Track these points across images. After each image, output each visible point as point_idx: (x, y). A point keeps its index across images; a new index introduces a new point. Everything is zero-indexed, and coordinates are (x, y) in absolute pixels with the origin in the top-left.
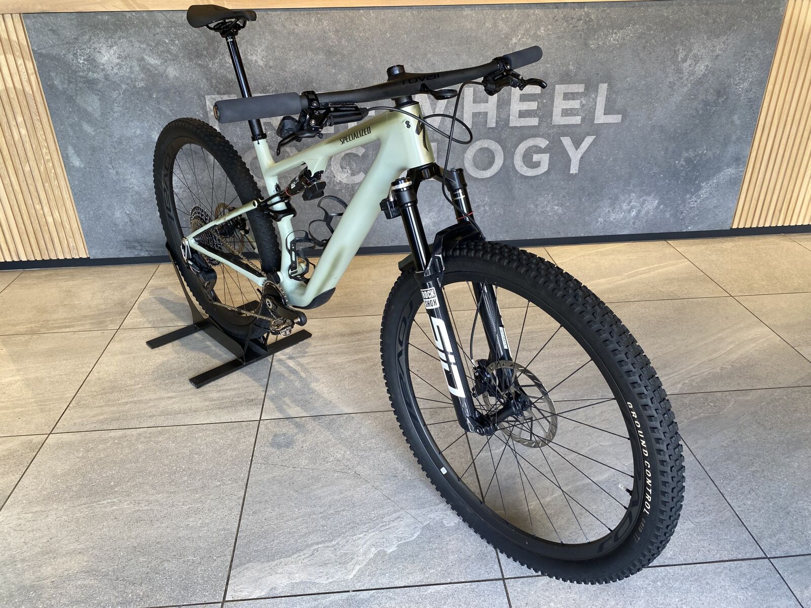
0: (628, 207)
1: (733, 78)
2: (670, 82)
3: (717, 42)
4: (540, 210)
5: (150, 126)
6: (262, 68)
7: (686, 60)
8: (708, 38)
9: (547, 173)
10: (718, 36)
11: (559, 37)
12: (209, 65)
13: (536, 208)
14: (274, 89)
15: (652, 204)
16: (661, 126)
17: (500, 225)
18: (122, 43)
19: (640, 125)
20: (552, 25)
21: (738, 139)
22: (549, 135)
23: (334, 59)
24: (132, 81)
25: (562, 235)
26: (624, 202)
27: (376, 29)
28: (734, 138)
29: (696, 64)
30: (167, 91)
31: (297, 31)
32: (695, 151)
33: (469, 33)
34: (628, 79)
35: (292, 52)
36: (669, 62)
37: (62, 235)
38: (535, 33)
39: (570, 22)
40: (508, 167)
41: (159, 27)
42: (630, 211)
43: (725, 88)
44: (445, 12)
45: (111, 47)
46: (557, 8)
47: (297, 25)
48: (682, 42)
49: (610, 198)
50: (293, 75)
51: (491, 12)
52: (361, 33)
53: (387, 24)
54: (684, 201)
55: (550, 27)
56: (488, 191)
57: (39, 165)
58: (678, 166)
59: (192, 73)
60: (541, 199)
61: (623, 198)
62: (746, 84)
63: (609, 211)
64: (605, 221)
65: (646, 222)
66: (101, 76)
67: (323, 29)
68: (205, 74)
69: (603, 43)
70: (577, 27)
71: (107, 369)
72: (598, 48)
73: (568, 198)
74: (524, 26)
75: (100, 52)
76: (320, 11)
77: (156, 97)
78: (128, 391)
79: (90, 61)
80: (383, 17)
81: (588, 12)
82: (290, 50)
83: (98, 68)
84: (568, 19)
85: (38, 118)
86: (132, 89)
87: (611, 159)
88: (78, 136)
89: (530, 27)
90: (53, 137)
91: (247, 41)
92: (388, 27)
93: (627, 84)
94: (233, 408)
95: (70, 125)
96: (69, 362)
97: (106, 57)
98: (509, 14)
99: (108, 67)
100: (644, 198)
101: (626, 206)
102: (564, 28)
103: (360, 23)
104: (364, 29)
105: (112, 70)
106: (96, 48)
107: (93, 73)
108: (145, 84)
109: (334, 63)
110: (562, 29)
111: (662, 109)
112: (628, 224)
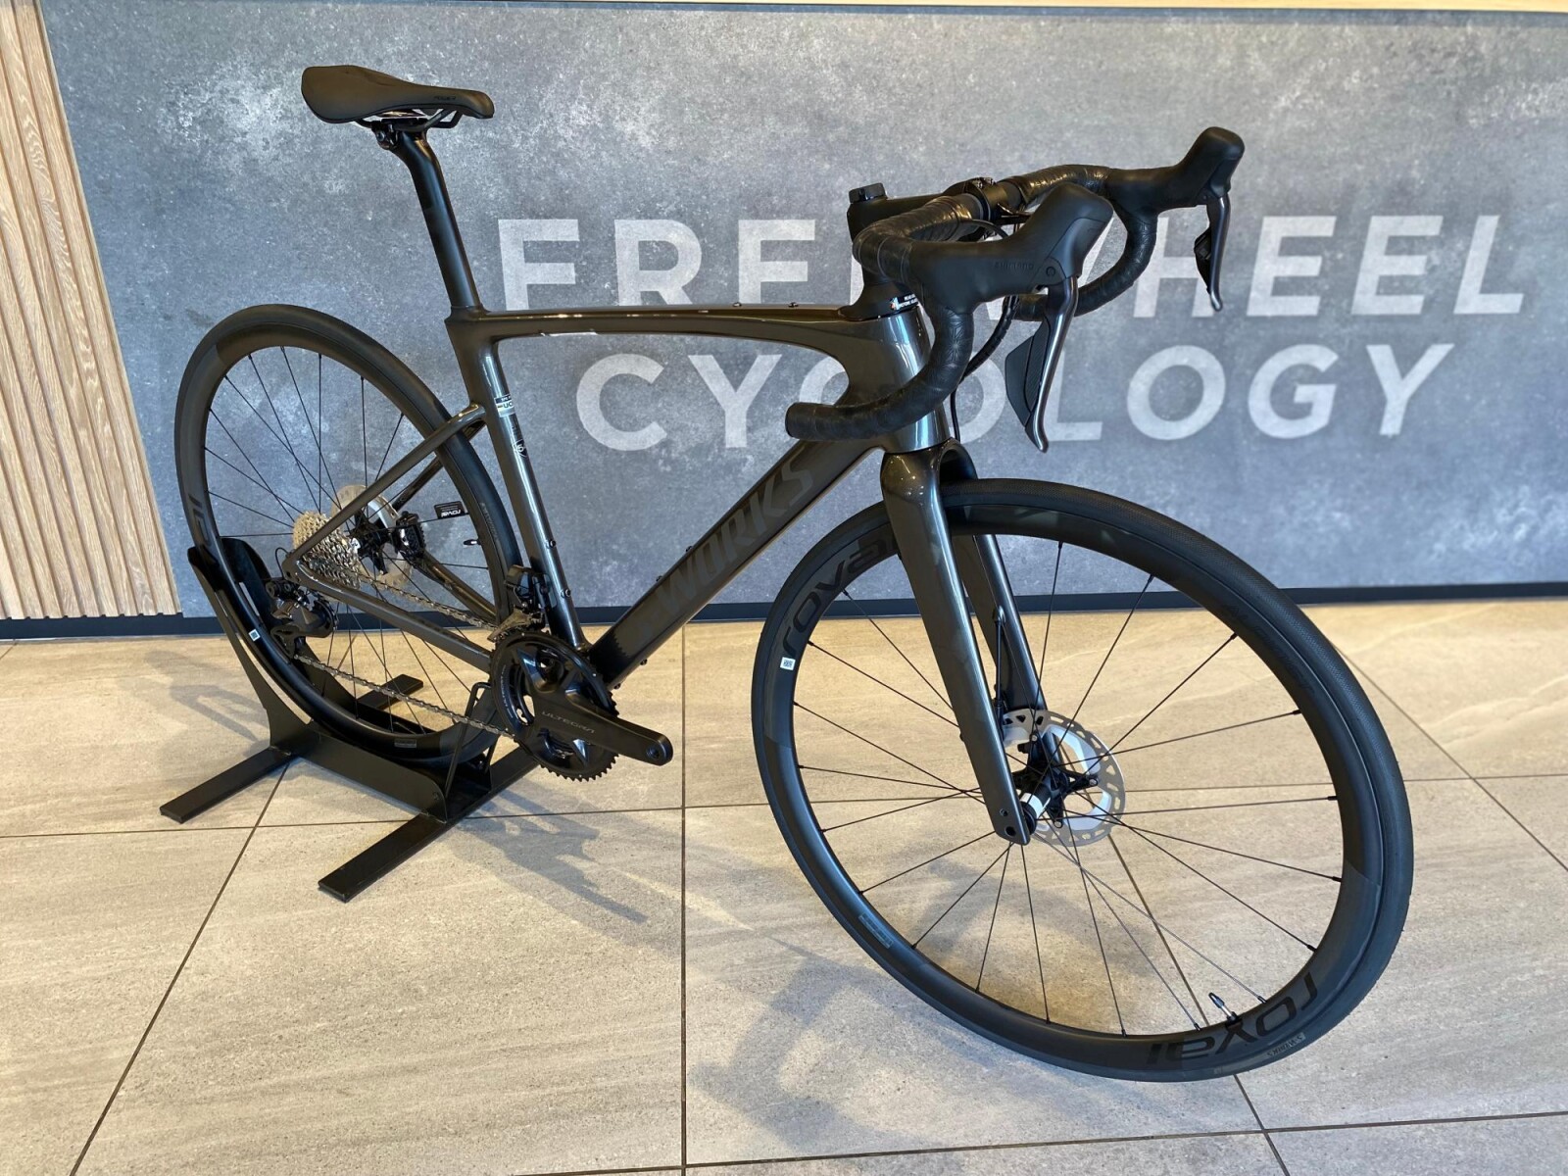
0: (1509, 518)
4: (1297, 520)
6: (648, 155)
9: (1325, 432)
11: (1394, 98)
12: (512, 142)
13: (1291, 514)
14: (672, 208)
18: (293, 79)
20: (1381, 65)
23: (831, 137)
24: (314, 178)
25: (1342, 581)
26: (1501, 505)
27: (942, 63)
30: (402, 206)
31: (742, 62)
33: (1172, 82)
34: (1551, 207)
35: (726, 116)
37: (116, 557)
38: (1338, 84)
39: (1427, 59)
40: (1234, 413)
41: (392, 41)
42: (1511, 528)
44: (1118, 26)
45: (266, 88)
46: (1399, 22)
47: (744, 47)
49: (1469, 497)
50: (723, 173)
51: (1233, 30)
52: (903, 70)
53: (971, 51)
55: (1375, 70)
56: (1178, 472)
57: (66, 382)
59: (469, 161)
60: (1304, 494)
61: (1498, 496)
63: (1462, 528)
64: (1450, 550)
65: (1547, 554)
66: (235, 162)
67: (809, 59)
68: (503, 165)
69: (1500, 115)
70: (1442, 72)
71: (226, 963)
72: (1486, 126)
73: (1368, 493)
74: (1312, 68)
75: (238, 102)
76: (805, 14)
77: (374, 219)
78: (287, 1042)
79: (209, 124)
80: (962, 32)
81: (1475, 37)
82: (722, 111)
83: (228, 142)
84: (1423, 52)
85: (69, 265)
86: (314, 198)
87: (1483, 402)
88: (169, 313)
89: (1326, 69)
90: (106, 315)
91: (614, 84)
92: (972, 59)
93: (1547, 219)
94: (598, 1117)
95: (150, 284)
96: (121, 935)
97: (251, 114)
98: (1277, 34)
99: (256, 140)
100: (1550, 497)
101: (1504, 515)
102: (1409, 73)
103: (904, 45)
104: (914, 62)
105: (265, 148)
106: (228, 91)
107: (216, 154)
108: (347, 186)
109: (829, 147)
110: (1405, 77)
112: (1504, 559)
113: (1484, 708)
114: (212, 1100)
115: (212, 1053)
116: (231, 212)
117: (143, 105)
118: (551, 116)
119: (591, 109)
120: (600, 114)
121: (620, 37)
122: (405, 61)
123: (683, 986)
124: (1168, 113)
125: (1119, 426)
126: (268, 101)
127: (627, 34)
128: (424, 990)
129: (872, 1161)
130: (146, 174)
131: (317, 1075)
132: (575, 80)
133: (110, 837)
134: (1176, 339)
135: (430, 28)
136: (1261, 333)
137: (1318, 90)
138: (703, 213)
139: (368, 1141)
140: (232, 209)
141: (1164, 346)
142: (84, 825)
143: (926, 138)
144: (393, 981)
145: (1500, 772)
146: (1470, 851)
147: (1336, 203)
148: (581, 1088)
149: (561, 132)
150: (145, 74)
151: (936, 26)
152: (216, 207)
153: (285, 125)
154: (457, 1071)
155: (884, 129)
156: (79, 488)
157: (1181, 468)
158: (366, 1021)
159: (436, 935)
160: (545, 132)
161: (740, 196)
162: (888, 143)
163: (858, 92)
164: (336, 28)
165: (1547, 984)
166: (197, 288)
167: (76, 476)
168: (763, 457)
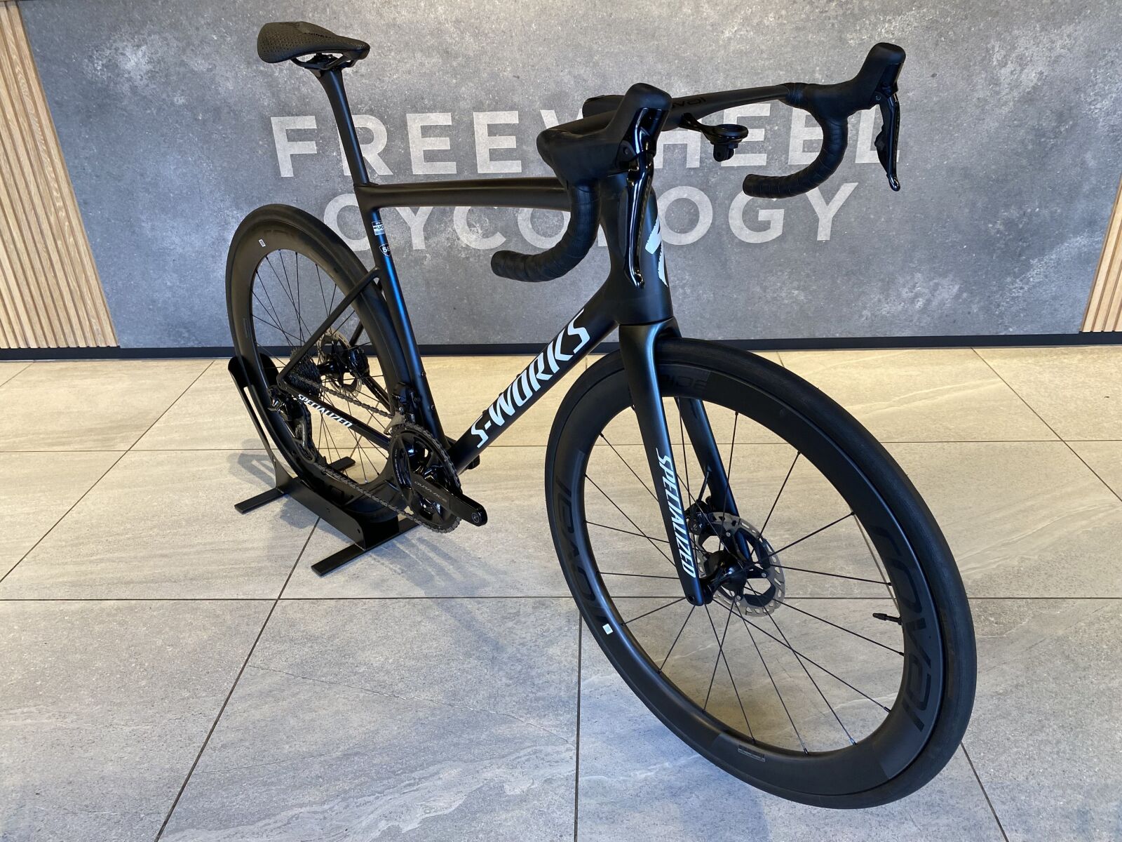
0: (910, 294)
1: (1085, 92)
2: (979, 99)
3: (1058, 35)
4: (770, 295)
5: (195, 161)
6: (351, 77)
7: (1006, 64)
8: (1043, 29)
9: (781, 239)
10: (1059, 26)
11: (797, 29)
12: (274, 72)
13: (765, 291)
14: (367, 108)
15: (948, 290)
16: (964, 169)
17: (707, 316)
18: (152, 40)
19: (929, 166)
21: (1093, 190)
23: (455, 64)
24: (168, 96)
25: (805, 334)
26: (904, 286)
27: (515, 18)
28: (1086, 188)
29: (1022, 70)
30: (217, 111)
31: (399, 22)
32: (1020, 208)
33: (656, 24)
34: (910, 94)
35: (393, 54)
36: (977, 67)
37: (83, 313)
38: (761, 22)
39: (816, 4)
40: (720, 229)
41: (203, 17)
42: (913, 300)
43: (1071, 109)
45: (139, 46)
47: (399, 13)
48: (999, 34)
49: (882, 280)
52: (493, 23)
53: (532, 10)
54: (1002, 288)
55: (784, 12)
56: (688, 265)
57: (49, 215)
58: (993, 232)
59: (252, 85)
60: (773, 279)
61: (901, 280)
62: (1106, 103)
63: (879, 300)
64: (872, 314)
65: (939, 318)
66: (126, 88)
67: (437, 18)
68: (270, 85)
69: (869, 38)
71: (92, 509)
72: (860, 44)
73: (814, 278)
75: (124, 55)
77: (203, 119)
79: (111, 67)
82: (390, 51)
83: (121, 77)
85: (45, 148)
86: (169, 108)
87: (883, 220)
88: (99, 174)
89: (752, 12)
92: (533, 14)
95: (87, 158)
96: (46, 496)
97: (132, 61)
99: (136, 75)
100: (936, 281)
101: (907, 293)
102: (806, 13)
104: (498, 18)
105: (141, 80)
106: (119, 49)
107: (115, 84)
108: (186, 100)
109: (454, 69)
110: (803, 16)
111: (966, 142)
112: (911, 321)
115: (72, 545)
116: (126, 117)
117: (75, 58)
121: (328, 10)
122: (212, 28)
124: (656, 43)
126: (140, 53)
127: (332, 8)
128: (184, 523)
130: (81, 97)
134: (678, 182)
135: (223, 9)
136: (732, 177)
137: (748, 25)
138: (385, 110)
139: (133, 583)
140: (126, 114)
141: (671, 186)
142: (42, 447)
143: (510, 63)
144: (170, 519)
150: (75, 41)
152: (118, 114)
155: (485, 59)
156: (60, 274)
158: (151, 536)
159: (199, 501)
161: (406, 100)
162: (489, 66)
164: (172, 11)
166: (111, 160)
167: (58, 266)
168: (436, 255)
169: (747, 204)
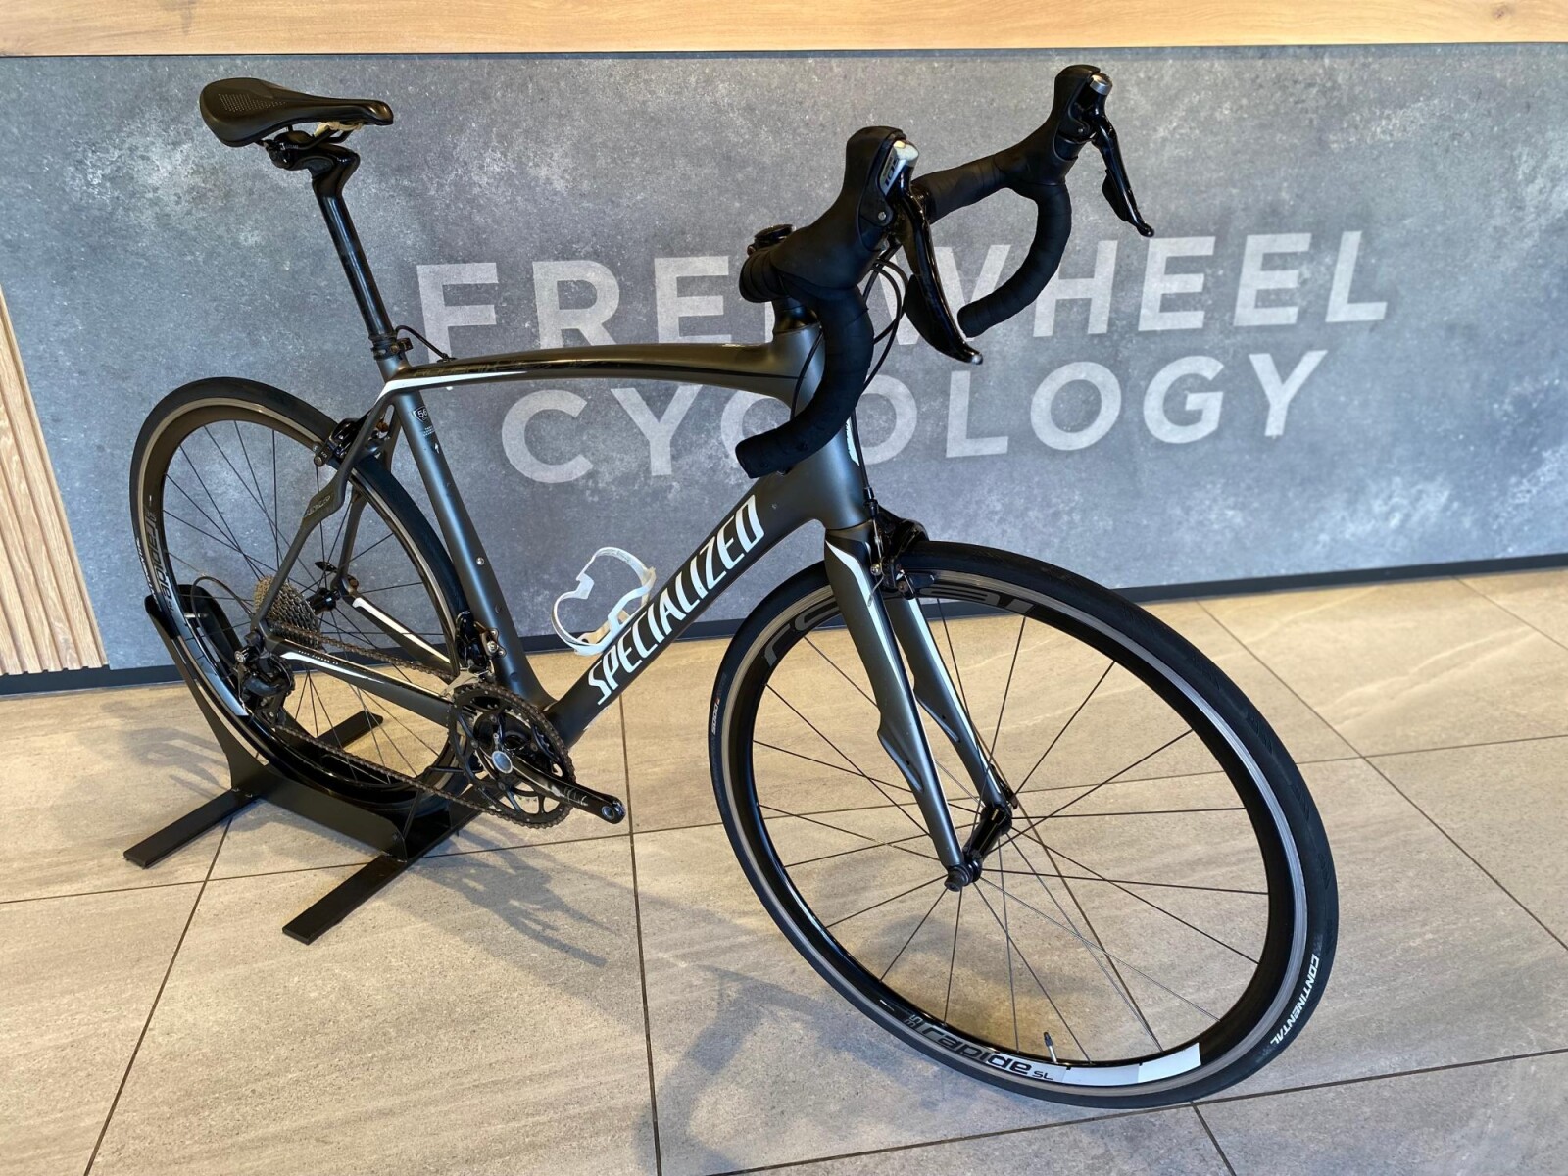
0: (1384, 508)
2: (1495, 228)
4: (1194, 518)
5: (271, 342)
6: (563, 198)
7: (1535, 178)
9: (1216, 436)
11: (1262, 126)
12: (427, 190)
13: (1187, 514)
14: (589, 248)
15: (1436, 498)
16: (1469, 326)
17: (1103, 554)
18: (203, 135)
19: (1423, 325)
20: (1248, 96)
22: (1225, 351)
24: (229, 231)
25: (1238, 574)
26: (1376, 496)
29: (1554, 187)
30: (319, 256)
31: (651, 107)
32: (1536, 380)
34: (1407, 222)
35: (637, 160)
36: (1496, 184)
37: (37, 613)
38: (1211, 115)
39: (1290, 90)
40: (1130, 423)
42: (1387, 516)
45: (176, 144)
46: (1263, 56)
47: (652, 93)
49: (1348, 490)
50: (637, 214)
52: (806, 111)
53: (870, 92)
54: (1504, 491)
55: (1244, 101)
56: (1081, 480)
58: (1498, 414)
59: (385, 210)
60: (1199, 495)
61: (1373, 488)
63: (1343, 519)
64: (1333, 540)
65: (1420, 539)
66: (147, 217)
67: (716, 103)
68: (419, 212)
69: (1359, 140)
70: (1304, 101)
71: (191, 1020)
72: (1346, 149)
73: (1256, 491)
74: (1186, 100)
75: (148, 158)
76: (710, 60)
77: (291, 269)
78: (261, 1095)
79: (118, 181)
80: (860, 75)
81: (1332, 68)
82: (634, 154)
83: (139, 199)
84: (1286, 84)
86: (229, 250)
87: (1356, 402)
88: (84, 369)
89: (1199, 101)
90: (18, 372)
91: (527, 132)
92: (871, 99)
93: (1405, 233)
94: (575, 1144)
95: (63, 340)
96: (80, 1000)
97: (162, 170)
98: (1154, 69)
99: (168, 195)
100: (1419, 487)
101: (1380, 505)
102: (1275, 103)
103: (806, 88)
104: (816, 103)
105: (178, 203)
106: (137, 148)
107: (127, 209)
108: (263, 237)
109: (739, 186)
110: (1271, 107)
111: (1475, 289)
112: (1382, 545)
113: (1371, 689)
114: (191, 1159)
116: (145, 267)
117: (50, 164)
118: (466, 163)
119: (505, 156)
120: (514, 160)
121: (530, 86)
123: (646, 1009)
125: (1024, 439)
126: (179, 156)
127: (537, 83)
128: (393, 1032)
129: (837, 1164)
130: (56, 232)
131: (294, 1125)
132: (487, 129)
133: (56, 902)
134: (1074, 356)
135: (341, 81)
136: (1153, 346)
137: (1192, 120)
138: (619, 252)
140: (145, 263)
141: (1062, 363)
142: (28, 890)
144: (361, 1025)
145: (1387, 749)
146: (1363, 827)
147: (1215, 224)
148: (556, 1117)
149: (476, 179)
150: (52, 133)
151: (836, 69)
152: (129, 262)
153: (197, 180)
154: (432, 1110)
157: (1083, 475)
158: (338, 1068)
159: (399, 978)
160: (461, 178)
161: (655, 235)
162: (794, 181)
163: (764, 133)
165: (1436, 947)
166: (111, 343)
168: (688, 483)
169: (1172, 386)
